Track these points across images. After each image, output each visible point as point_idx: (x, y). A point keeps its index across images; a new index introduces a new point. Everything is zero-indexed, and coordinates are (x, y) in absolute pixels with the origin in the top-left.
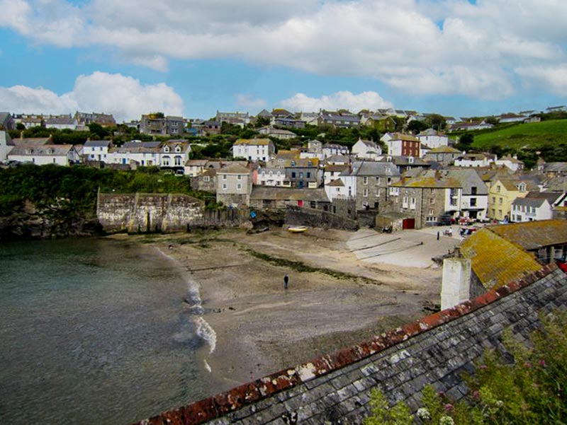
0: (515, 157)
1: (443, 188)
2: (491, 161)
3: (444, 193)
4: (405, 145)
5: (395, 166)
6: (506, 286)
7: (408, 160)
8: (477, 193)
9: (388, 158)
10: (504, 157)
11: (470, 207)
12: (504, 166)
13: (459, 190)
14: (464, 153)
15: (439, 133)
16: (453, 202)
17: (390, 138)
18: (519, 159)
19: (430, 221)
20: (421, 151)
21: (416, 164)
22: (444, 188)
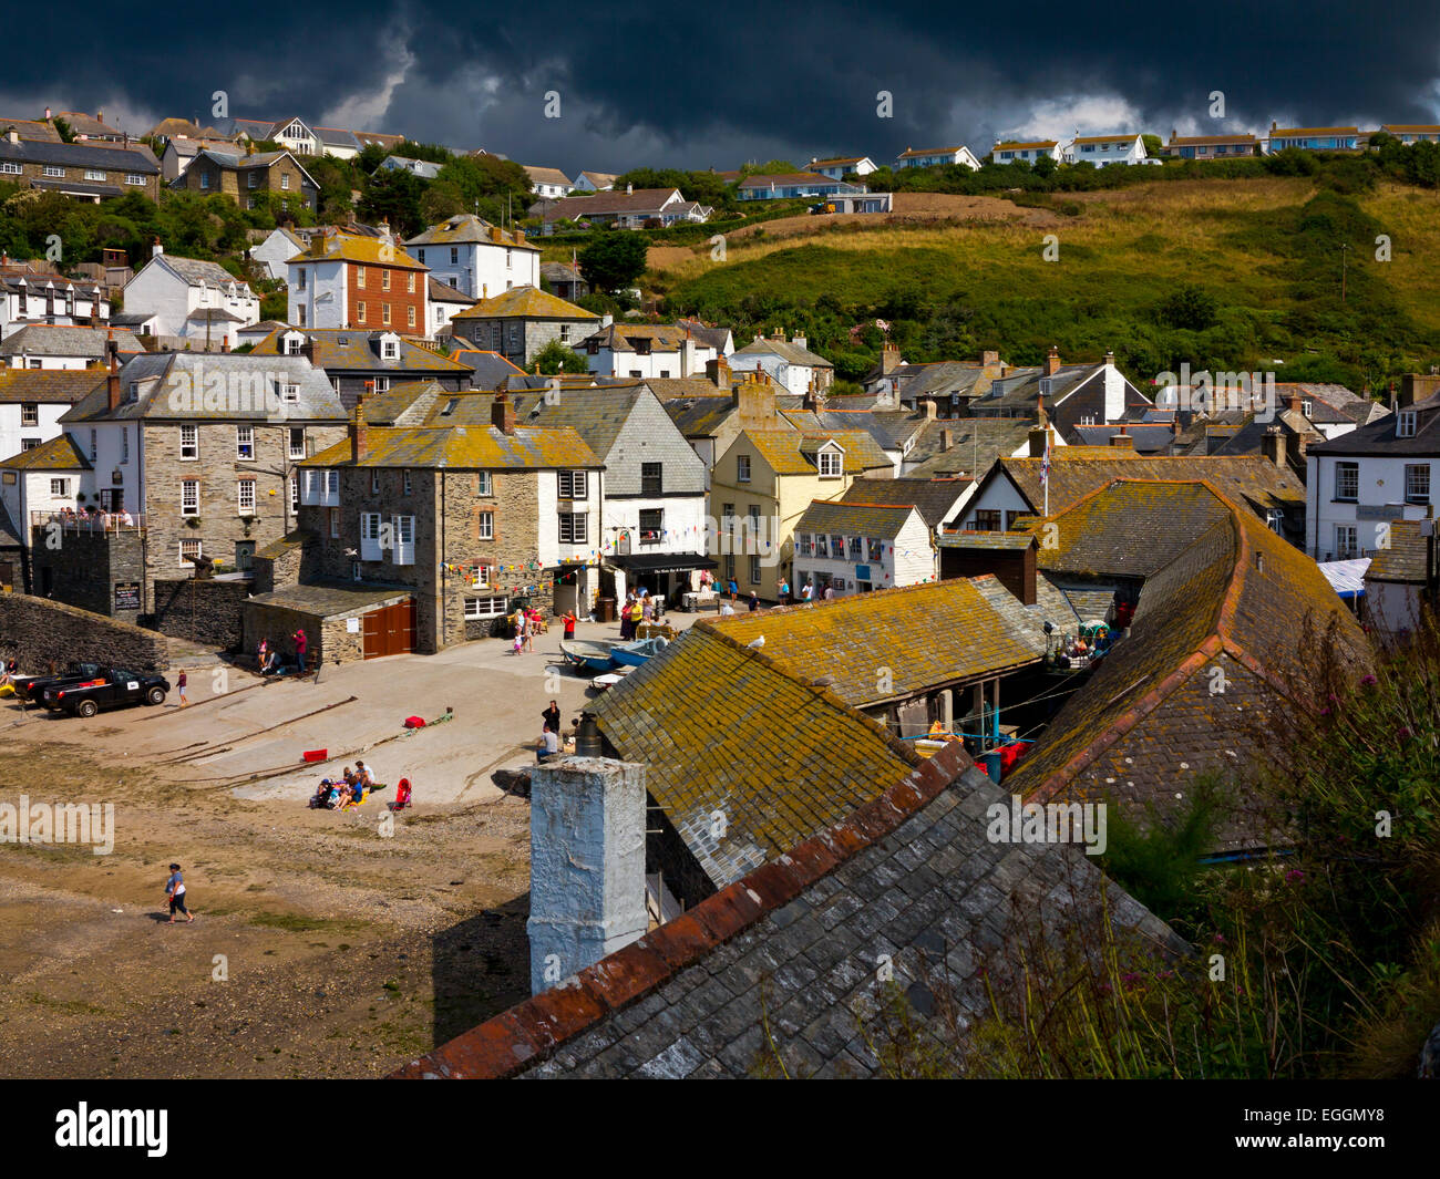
0: (802, 342)
1: (526, 470)
2: (712, 354)
3: (533, 490)
4: (361, 284)
5: (321, 373)
6: (787, 860)
7: (375, 346)
8: (665, 489)
9: (289, 337)
10: (759, 340)
11: (637, 549)
12: (758, 374)
13: (593, 477)
14: (609, 320)
15: (505, 235)
16: (571, 527)
17: (293, 251)
18: (812, 346)
19: (478, 616)
20: (431, 309)
21: (413, 365)
22: (535, 470)
